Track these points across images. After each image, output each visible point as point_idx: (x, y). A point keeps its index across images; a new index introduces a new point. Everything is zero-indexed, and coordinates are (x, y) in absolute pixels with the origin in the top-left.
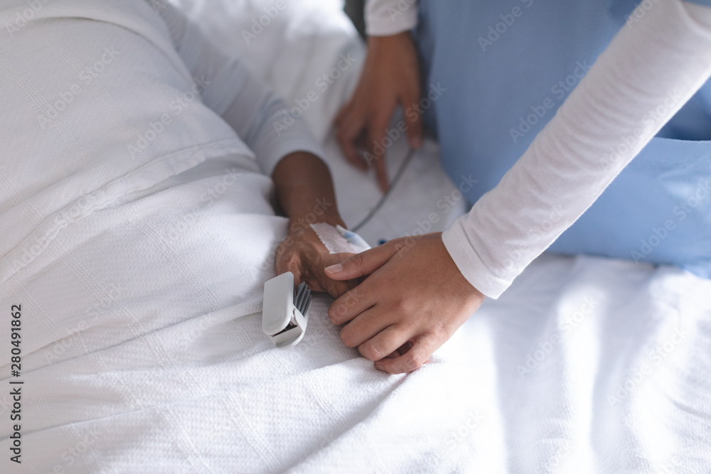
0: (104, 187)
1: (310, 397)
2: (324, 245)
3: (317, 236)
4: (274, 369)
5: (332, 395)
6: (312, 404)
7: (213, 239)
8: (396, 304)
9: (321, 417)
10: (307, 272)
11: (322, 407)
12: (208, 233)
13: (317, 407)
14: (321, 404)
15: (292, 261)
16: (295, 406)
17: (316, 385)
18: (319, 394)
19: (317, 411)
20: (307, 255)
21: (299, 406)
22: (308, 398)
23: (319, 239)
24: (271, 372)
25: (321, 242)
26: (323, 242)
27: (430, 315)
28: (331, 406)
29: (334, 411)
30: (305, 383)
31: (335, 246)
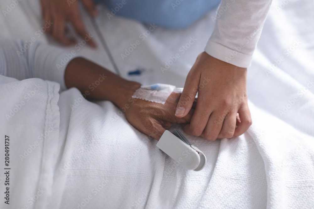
0: (42, 170)
1: (227, 179)
2: (154, 103)
3: (145, 100)
4: (199, 181)
5: (232, 169)
6: (230, 181)
7: (113, 146)
8: (224, 104)
9: (240, 183)
10: (162, 122)
11: (235, 178)
12: (108, 145)
13: (233, 180)
14: (234, 177)
15: (153, 123)
16: (225, 189)
17: (225, 171)
18: (229, 174)
19: (235, 182)
20: (156, 114)
21: (227, 187)
22: (226, 180)
23: (147, 101)
24: (199, 183)
25: (151, 102)
26: (152, 101)
27: (238, 96)
28: (237, 174)
29: (241, 175)
30: (220, 175)
31: (160, 98)
